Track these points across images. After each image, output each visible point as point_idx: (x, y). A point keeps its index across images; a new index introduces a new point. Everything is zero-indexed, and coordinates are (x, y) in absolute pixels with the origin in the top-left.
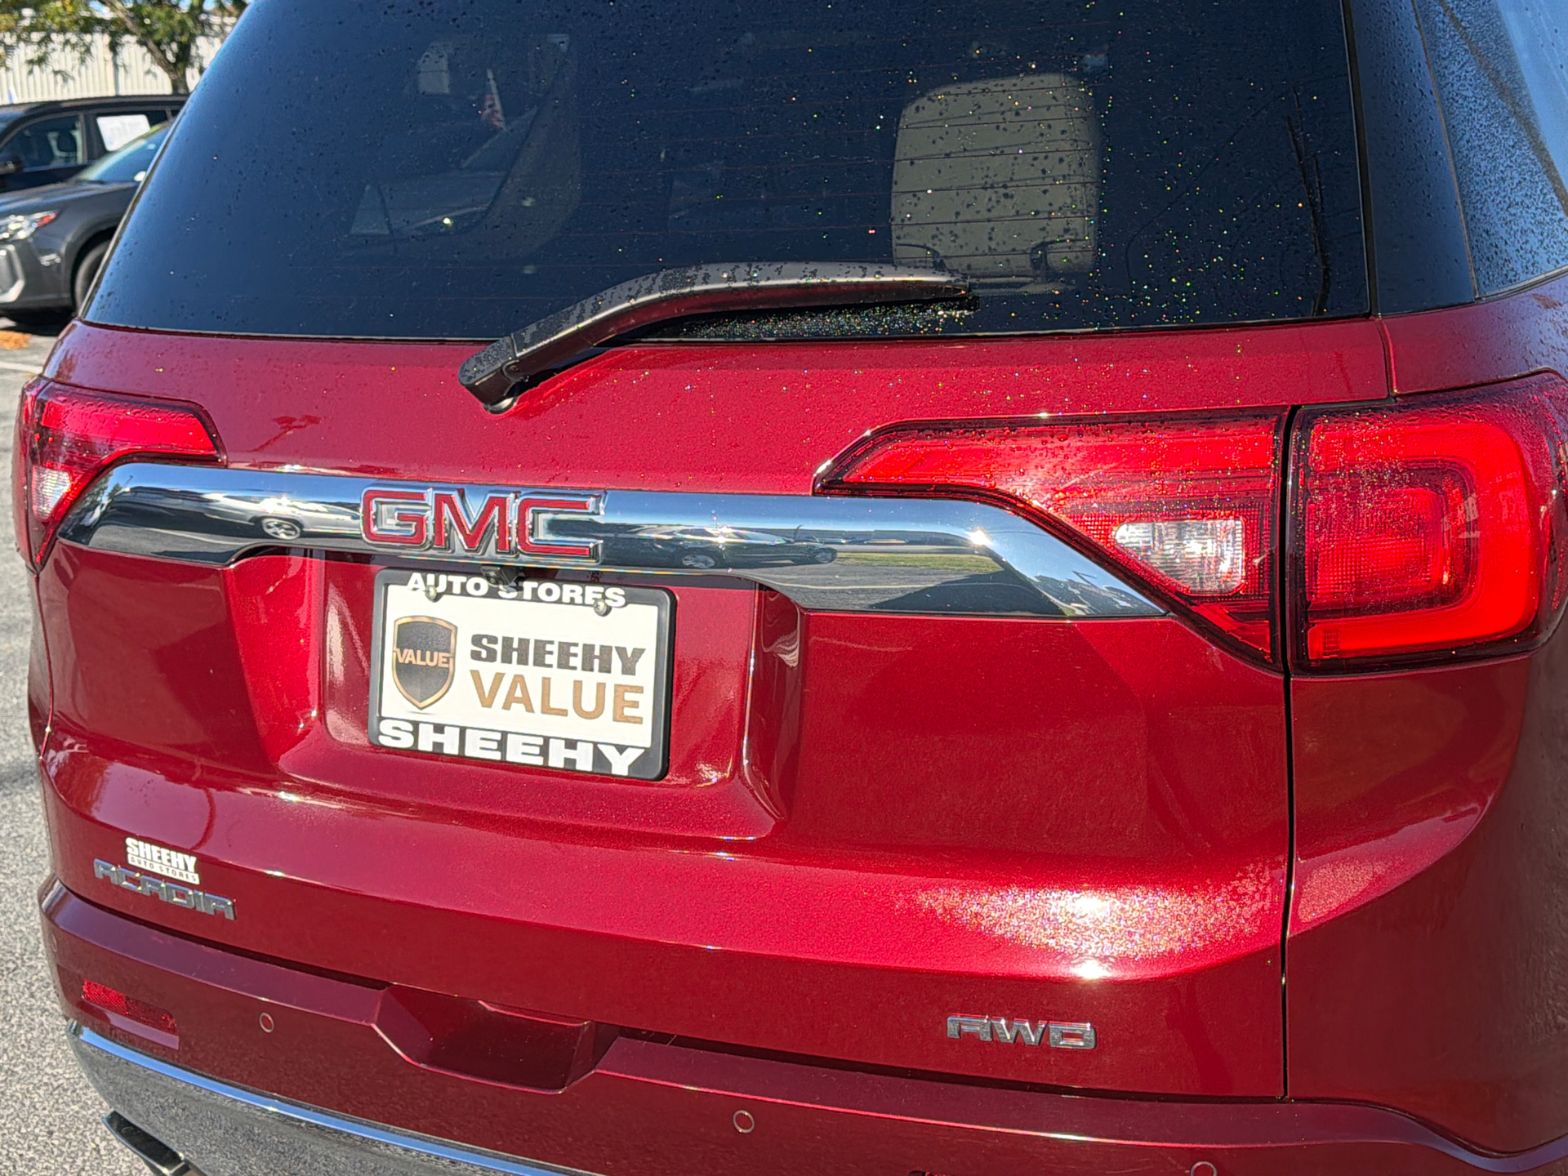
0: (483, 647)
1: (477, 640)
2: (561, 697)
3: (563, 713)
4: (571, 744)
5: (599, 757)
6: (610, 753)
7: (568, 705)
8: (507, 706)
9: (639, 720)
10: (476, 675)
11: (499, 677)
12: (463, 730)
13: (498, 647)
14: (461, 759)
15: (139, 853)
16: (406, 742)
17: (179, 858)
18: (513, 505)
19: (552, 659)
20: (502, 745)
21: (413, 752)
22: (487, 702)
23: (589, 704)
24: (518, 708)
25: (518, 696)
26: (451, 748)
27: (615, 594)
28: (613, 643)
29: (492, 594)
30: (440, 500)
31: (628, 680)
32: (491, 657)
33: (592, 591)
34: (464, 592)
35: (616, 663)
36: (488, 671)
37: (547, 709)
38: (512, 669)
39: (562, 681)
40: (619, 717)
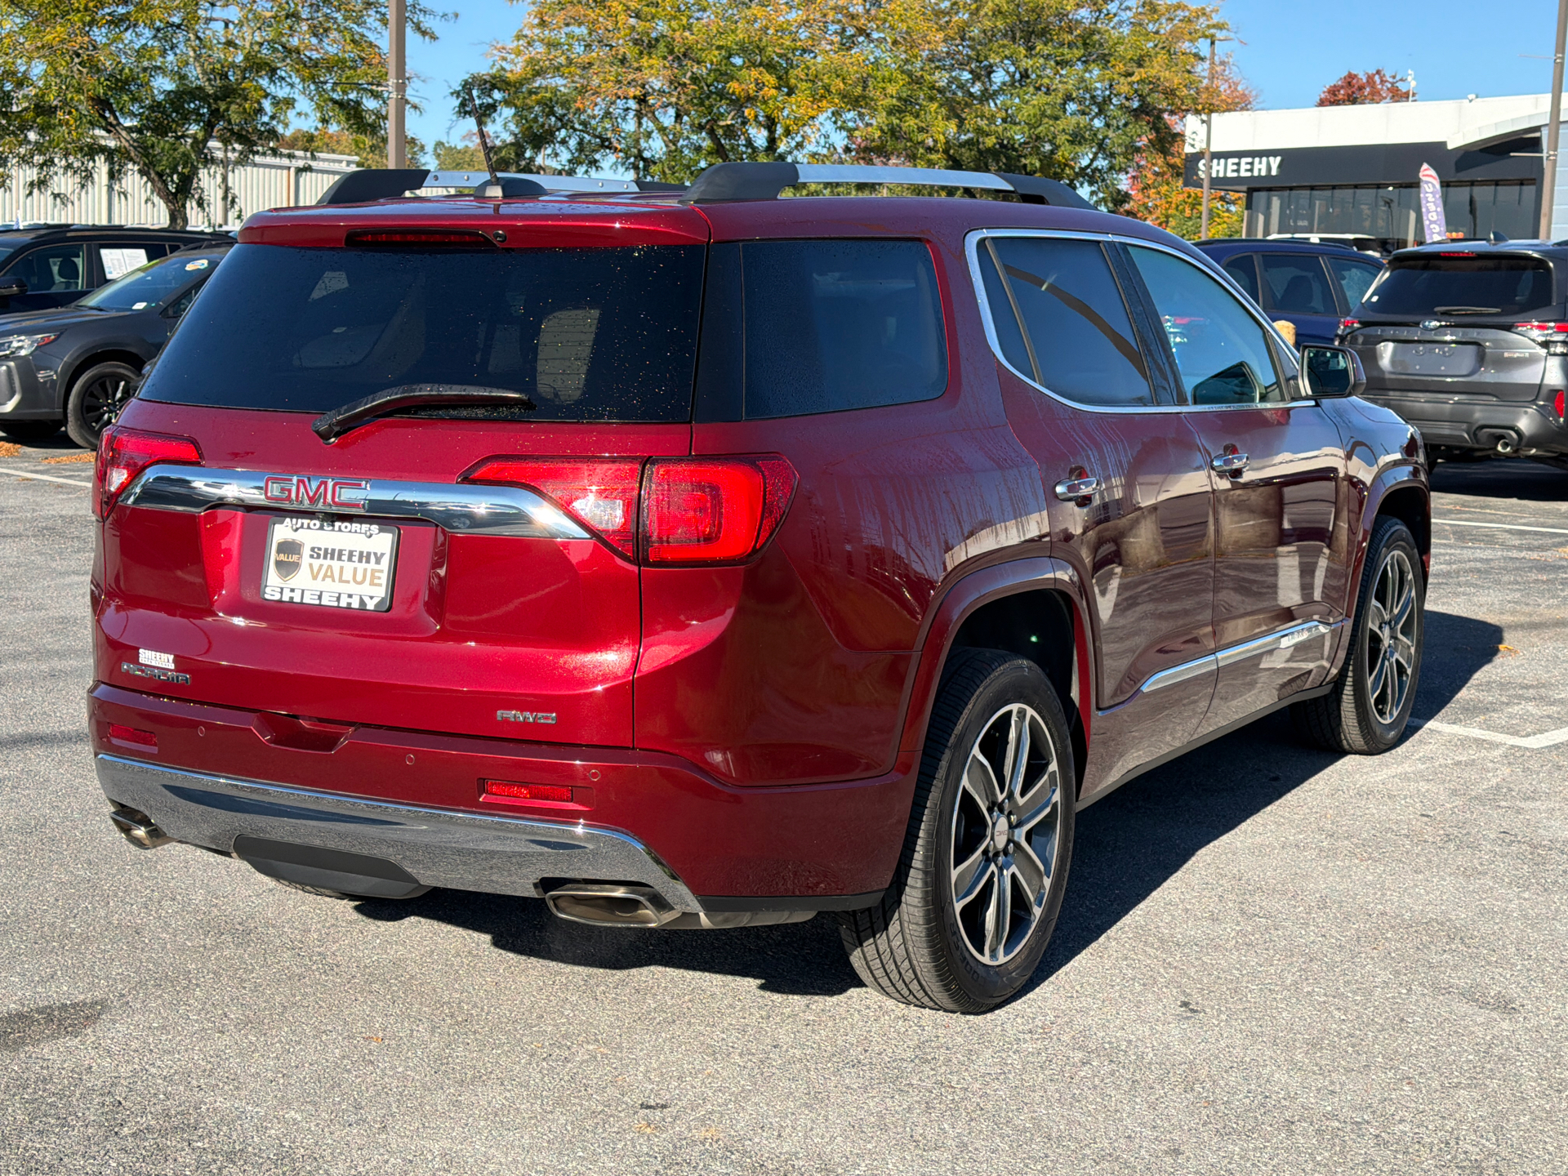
0: (316, 553)
1: (313, 549)
2: (348, 575)
3: (348, 582)
4: (350, 596)
5: (362, 602)
6: (366, 599)
7: (351, 579)
8: (323, 580)
9: (380, 585)
10: (311, 565)
11: (321, 566)
12: (303, 591)
13: (322, 553)
14: (302, 603)
15: (147, 657)
16: (277, 597)
17: (165, 656)
18: (330, 484)
19: (345, 558)
20: (320, 597)
21: (280, 601)
22: (315, 578)
23: (359, 578)
24: (328, 580)
25: (327, 576)
26: (297, 599)
27: (375, 528)
28: (372, 551)
29: (321, 528)
30: (299, 481)
31: (377, 567)
32: (319, 556)
33: (365, 527)
34: (309, 528)
35: (373, 559)
36: (316, 563)
37: (341, 581)
38: (328, 562)
39: (349, 567)
40: (372, 584)
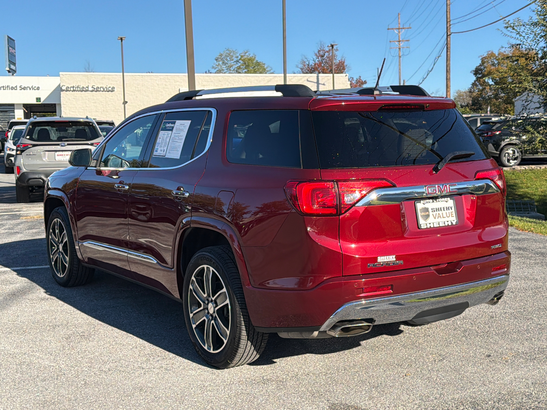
0: (433, 210)
1: (432, 209)
2: (445, 215)
3: (445, 217)
4: (448, 222)
5: (452, 223)
6: (453, 222)
7: (446, 216)
8: (438, 218)
9: (453, 216)
10: (433, 215)
11: (436, 214)
12: (433, 223)
13: (435, 210)
14: (434, 227)
15: (381, 259)
16: (425, 227)
17: (391, 257)
18: (448, 186)
19: (442, 210)
20: (439, 224)
21: (427, 228)
22: (435, 218)
23: (448, 216)
24: (439, 218)
25: (439, 217)
26: (432, 226)
27: (449, 199)
28: (449, 206)
29: (433, 202)
30: (438, 186)
31: (452, 211)
32: (434, 211)
33: (446, 199)
34: (429, 202)
35: (450, 209)
36: (434, 213)
37: (443, 217)
38: (438, 212)
39: (444, 212)
40: (452, 216)
